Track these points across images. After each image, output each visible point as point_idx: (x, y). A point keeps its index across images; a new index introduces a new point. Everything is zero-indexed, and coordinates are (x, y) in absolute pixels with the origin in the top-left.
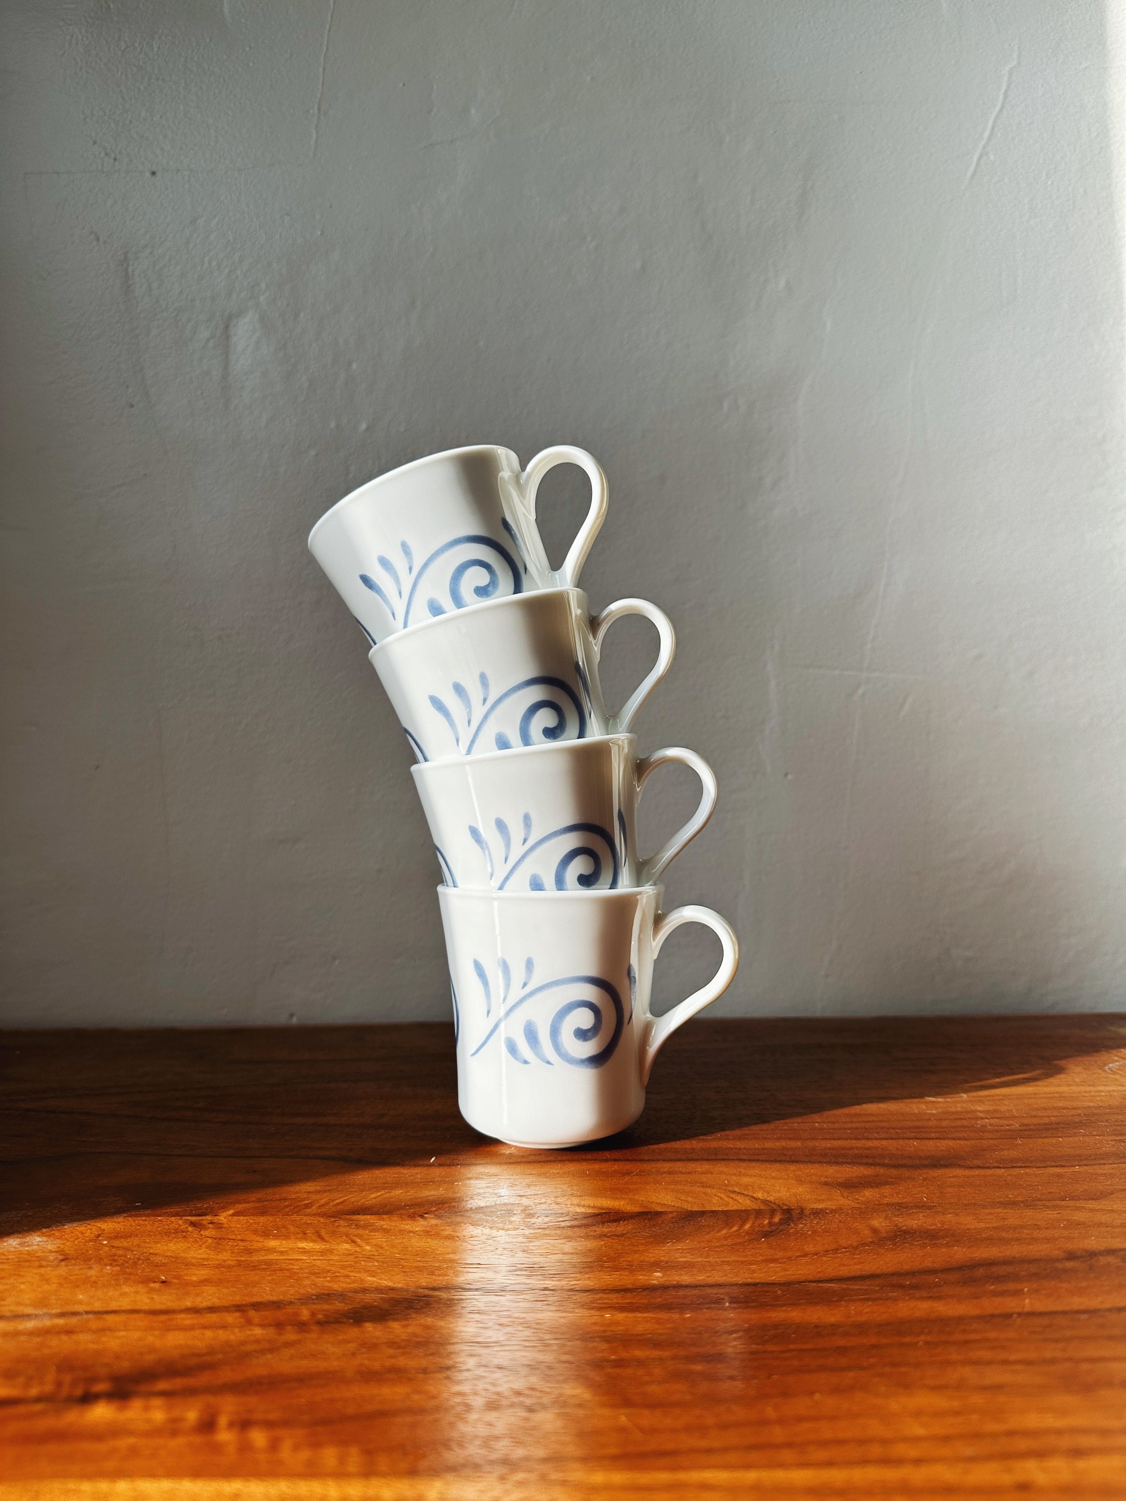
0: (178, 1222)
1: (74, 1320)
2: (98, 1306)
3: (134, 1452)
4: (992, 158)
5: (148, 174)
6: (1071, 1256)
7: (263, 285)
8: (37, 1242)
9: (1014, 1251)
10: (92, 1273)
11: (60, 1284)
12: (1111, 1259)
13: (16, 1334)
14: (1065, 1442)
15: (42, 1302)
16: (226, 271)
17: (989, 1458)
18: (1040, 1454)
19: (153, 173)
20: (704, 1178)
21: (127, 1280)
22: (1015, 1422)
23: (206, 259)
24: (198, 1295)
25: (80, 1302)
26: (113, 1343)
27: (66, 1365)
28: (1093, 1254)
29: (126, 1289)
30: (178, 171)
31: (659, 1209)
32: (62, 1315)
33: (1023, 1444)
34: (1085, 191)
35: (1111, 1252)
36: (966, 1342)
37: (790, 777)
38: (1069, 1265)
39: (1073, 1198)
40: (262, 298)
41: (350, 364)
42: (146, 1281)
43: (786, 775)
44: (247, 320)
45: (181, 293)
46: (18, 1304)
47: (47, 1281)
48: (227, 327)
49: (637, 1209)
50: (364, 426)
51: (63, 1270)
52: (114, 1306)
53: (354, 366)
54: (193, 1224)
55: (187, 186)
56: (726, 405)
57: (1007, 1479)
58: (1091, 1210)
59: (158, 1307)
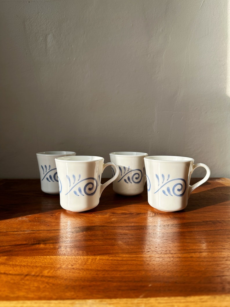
0: (49, 215)
1: (34, 231)
2: (38, 229)
3: (49, 252)
4: (206, 2)
5: (28, 2)
6: (204, 222)
7: (53, 28)
8: (24, 218)
9: (194, 221)
10: (36, 224)
11: (30, 226)
12: (210, 222)
13: (25, 234)
14: (199, 251)
15: (28, 228)
16: (46, 24)
17: (187, 253)
18: (195, 253)
19: (29, 2)
20: (140, 207)
21: (42, 225)
22: (191, 248)
23: (41, 22)
24: (54, 227)
25: (34, 229)
26: (41, 235)
27: (34, 238)
28: (207, 221)
29: (42, 226)
30: (34, 1)
31: (133, 213)
32: (32, 231)
33: (192, 251)
34: (225, 10)
35: (210, 221)
36: (185, 235)
37: (158, 133)
38: (203, 223)
39: (205, 212)
40: (53, 31)
41: (72, 45)
42: (45, 225)
43: (158, 132)
44: (50, 36)
45: (36, 29)
46: (24, 229)
47: (28, 225)
48: (46, 37)
49: (129, 213)
50: (74, 59)
51: (30, 223)
52: (40, 229)
53: (72, 46)
54: (51, 215)
55: (36, 5)
56: (149, 56)
57: (189, 256)
58: (208, 214)
59: (48, 229)
